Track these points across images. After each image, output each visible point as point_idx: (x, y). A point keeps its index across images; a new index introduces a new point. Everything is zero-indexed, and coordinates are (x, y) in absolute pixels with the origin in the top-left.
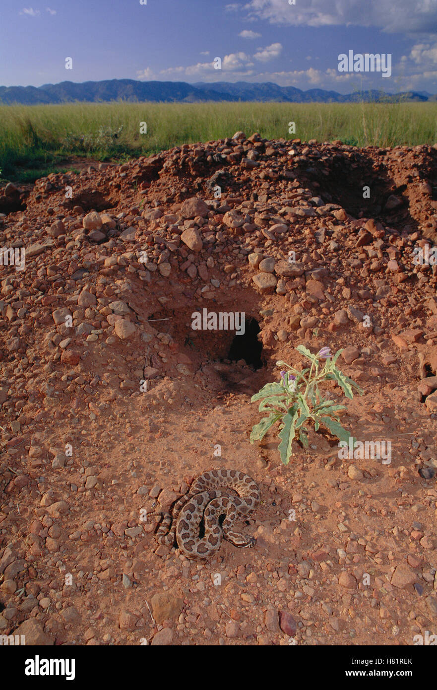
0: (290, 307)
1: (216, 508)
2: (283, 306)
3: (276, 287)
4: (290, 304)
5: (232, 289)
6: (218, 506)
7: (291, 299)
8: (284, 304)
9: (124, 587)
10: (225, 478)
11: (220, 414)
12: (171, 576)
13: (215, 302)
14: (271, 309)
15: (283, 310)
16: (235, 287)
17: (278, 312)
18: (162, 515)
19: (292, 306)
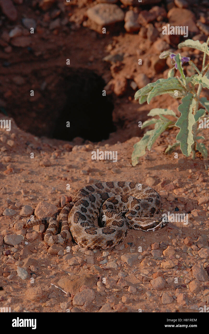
0: (148, 47)
1: (115, 204)
2: (137, 47)
3: (123, 22)
4: (148, 42)
5: (55, 32)
6: (117, 202)
7: (150, 34)
8: (139, 44)
9: (20, 278)
10: (113, 190)
11: (82, 152)
12: (74, 265)
13: (32, 52)
14: (120, 53)
15: (138, 52)
16: (59, 29)
17: (130, 56)
18: (45, 223)
19: (152, 44)
